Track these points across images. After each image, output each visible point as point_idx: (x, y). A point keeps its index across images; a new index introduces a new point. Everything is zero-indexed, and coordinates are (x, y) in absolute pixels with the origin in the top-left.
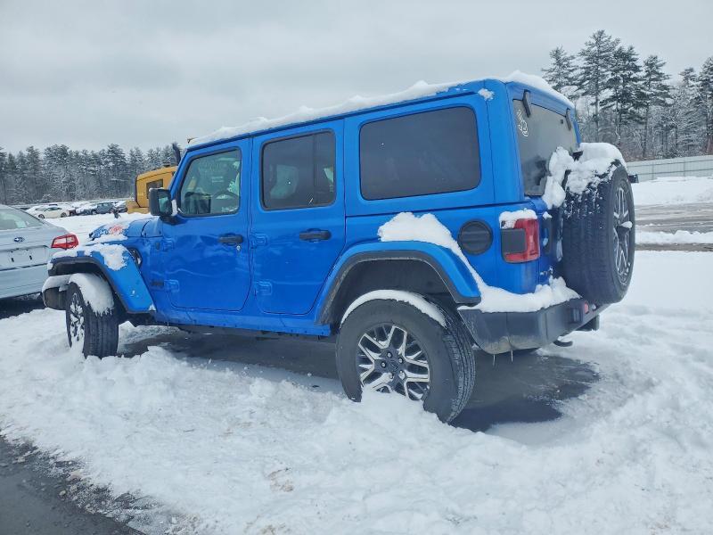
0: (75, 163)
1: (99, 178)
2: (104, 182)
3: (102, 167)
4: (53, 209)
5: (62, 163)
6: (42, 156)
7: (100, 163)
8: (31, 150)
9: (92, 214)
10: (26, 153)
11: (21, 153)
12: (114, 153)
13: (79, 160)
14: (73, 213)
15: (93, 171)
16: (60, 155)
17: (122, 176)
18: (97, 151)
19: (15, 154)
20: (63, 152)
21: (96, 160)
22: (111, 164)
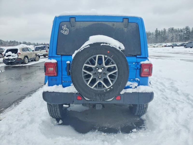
0: (175, 32)
1: (181, 36)
2: (182, 37)
3: (183, 33)
4: (160, 45)
5: (172, 32)
6: (167, 31)
7: (182, 32)
8: (164, 29)
9: (170, 47)
10: (163, 30)
11: (162, 30)
12: (187, 29)
13: (176, 31)
14: (165, 46)
15: (180, 34)
16: (172, 30)
17: (188, 36)
18: (182, 28)
19: (161, 30)
20: (172, 29)
21: (181, 31)
22: (185, 32)
